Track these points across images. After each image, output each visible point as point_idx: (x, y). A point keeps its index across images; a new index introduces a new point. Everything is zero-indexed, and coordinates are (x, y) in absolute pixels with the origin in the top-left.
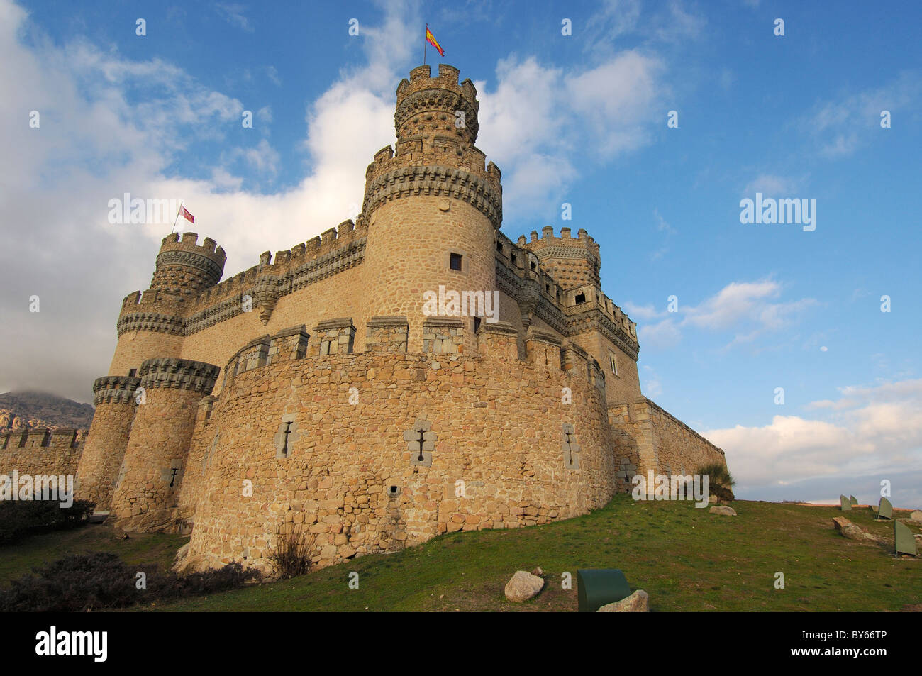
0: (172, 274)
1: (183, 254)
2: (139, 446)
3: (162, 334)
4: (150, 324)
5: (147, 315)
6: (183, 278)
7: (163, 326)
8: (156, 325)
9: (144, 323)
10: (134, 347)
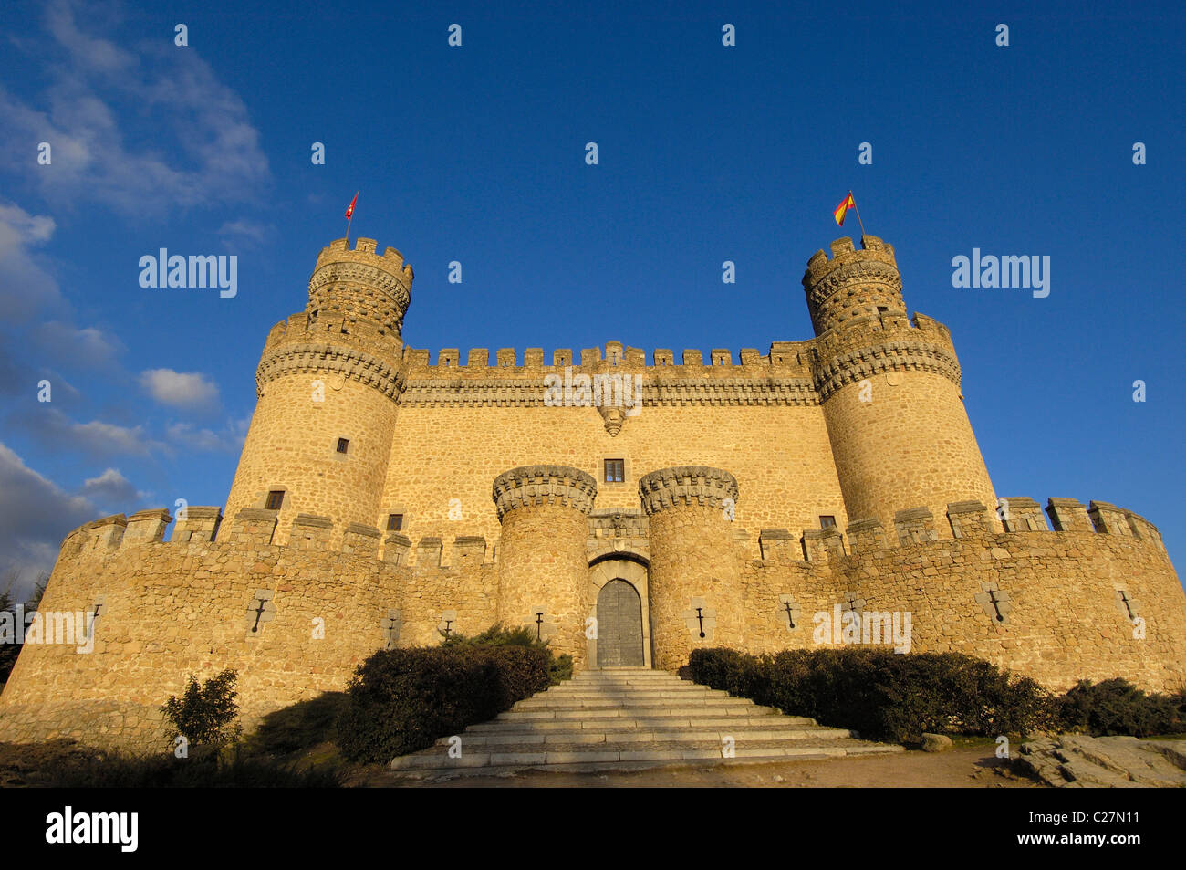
0: (374, 303)
1: (389, 279)
2: (719, 581)
3: (379, 394)
4: (367, 374)
5: (368, 358)
6: (387, 314)
7: (384, 382)
8: (376, 377)
9: (359, 369)
10: (341, 402)
